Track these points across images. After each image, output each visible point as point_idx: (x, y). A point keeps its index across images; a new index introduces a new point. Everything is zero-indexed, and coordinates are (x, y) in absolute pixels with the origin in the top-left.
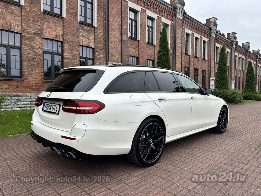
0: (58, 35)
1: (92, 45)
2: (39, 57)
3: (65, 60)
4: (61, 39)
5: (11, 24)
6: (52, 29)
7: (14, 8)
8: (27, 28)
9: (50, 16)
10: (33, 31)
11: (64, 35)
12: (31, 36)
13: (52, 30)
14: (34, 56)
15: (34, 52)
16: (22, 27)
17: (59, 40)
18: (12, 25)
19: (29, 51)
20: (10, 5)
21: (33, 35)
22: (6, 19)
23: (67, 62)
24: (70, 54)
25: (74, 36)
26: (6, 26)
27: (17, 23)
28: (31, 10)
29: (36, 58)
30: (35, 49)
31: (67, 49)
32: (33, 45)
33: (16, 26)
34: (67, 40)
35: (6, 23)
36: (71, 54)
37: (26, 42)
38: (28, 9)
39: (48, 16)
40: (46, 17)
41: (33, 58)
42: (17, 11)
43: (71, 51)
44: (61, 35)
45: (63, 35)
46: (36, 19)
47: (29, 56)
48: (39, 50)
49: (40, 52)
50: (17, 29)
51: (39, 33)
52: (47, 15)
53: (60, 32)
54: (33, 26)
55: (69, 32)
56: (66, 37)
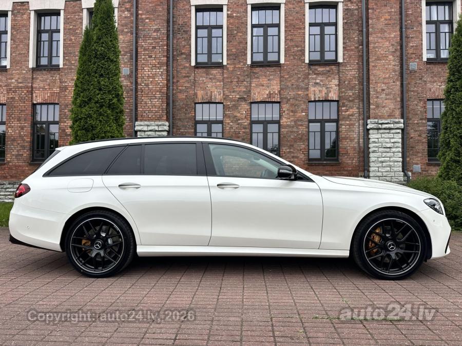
0: (272, 93)
1: (333, 96)
2: (244, 130)
3: (283, 130)
4: (277, 99)
5: (211, 94)
6: (263, 86)
7: (214, 71)
8: (230, 94)
9: (261, 68)
10: (237, 96)
11: (282, 91)
12: (234, 103)
13: (263, 88)
14: (237, 130)
15: (238, 124)
16: (224, 94)
17: (274, 100)
18: (213, 94)
19: (231, 124)
20: (211, 70)
21: (238, 101)
22: (207, 88)
23: (285, 133)
24: (291, 119)
25: (298, 88)
26: (206, 97)
27: (218, 90)
28: (235, 67)
29: (241, 132)
30: (239, 120)
31: (286, 112)
32: (238, 115)
33: (218, 94)
34: (286, 98)
35: (207, 93)
36: (293, 119)
37: (228, 112)
38: (231, 68)
39: (258, 68)
40: (255, 71)
41: (237, 133)
42: (219, 74)
43: (292, 114)
44: (277, 92)
45: (280, 92)
46: (242, 78)
47: (232, 130)
48: (244, 121)
49: (246, 124)
50: (219, 98)
51: (244, 96)
52: (256, 69)
53: (275, 87)
54: (237, 89)
55: (289, 84)
56: (285, 93)
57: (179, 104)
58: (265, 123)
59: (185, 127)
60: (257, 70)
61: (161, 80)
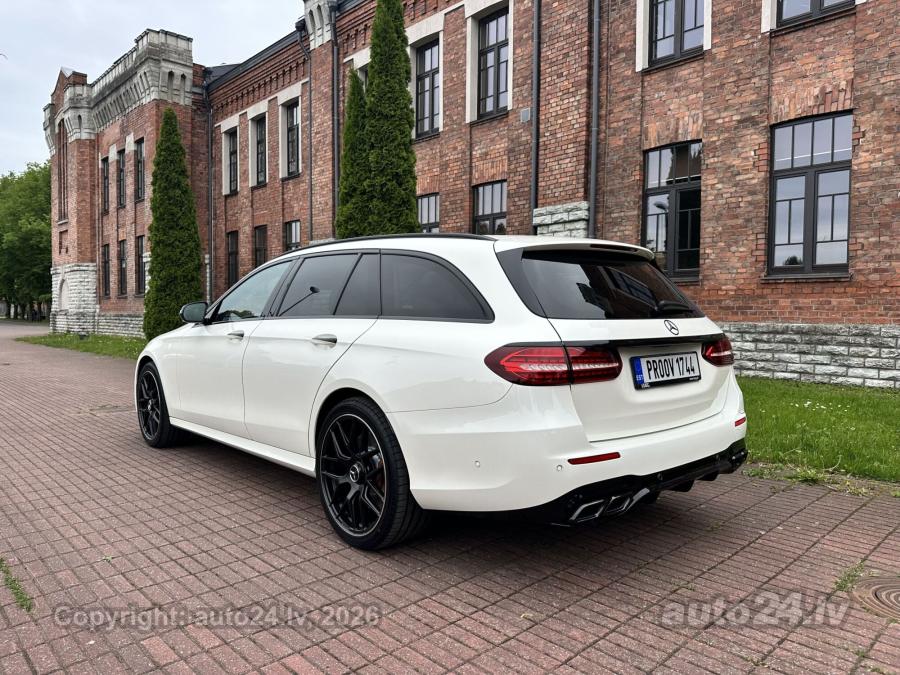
0: (828, 90)
2: (749, 198)
3: (857, 185)
4: (844, 103)
5: (677, 124)
6: (805, 77)
7: (684, 72)
8: (715, 117)
9: (800, 34)
10: (735, 118)
11: (859, 80)
12: (726, 135)
13: (806, 81)
14: (733, 200)
15: (736, 185)
16: (704, 120)
17: (834, 109)
18: (681, 123)
19: (720, 186)
20: (677, 69)
21: (736, 128)
22: (669, 113)
23: (865, 192)
24: (885, 151)
26: (667, 133)
27: (693, 112)
28: (731, 48)
29: (742, 205)
30: (739, 174)
31: (869, 135)
32: (734, 163)
33: (691, 120)
34: (872, 95)
35: (668, 125)
36: (890, 150)
37: (712, 160)
38: (720, 53)
39: (791, 36)
40: (782, 45)
41: (733, 205)
42: (695, 75)
43: (890, 137)
44: (843, 84)
45: (851, 83)
46: (746, 71)
47: (720, 202)
48: (750, 176)
49: (755, 181)
50: (693, 130)
51: (753, 114)
52: (786, 37)
53: (840, 72)
54: (736, 101)
55: (882, 56)
56: (868, 84)
57: (612, 158)
58: (812, 173)
59: (620, 206)
60: (791, 39)
61: (577, 118)
